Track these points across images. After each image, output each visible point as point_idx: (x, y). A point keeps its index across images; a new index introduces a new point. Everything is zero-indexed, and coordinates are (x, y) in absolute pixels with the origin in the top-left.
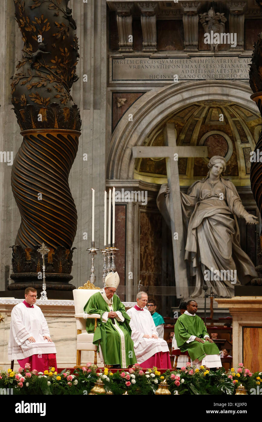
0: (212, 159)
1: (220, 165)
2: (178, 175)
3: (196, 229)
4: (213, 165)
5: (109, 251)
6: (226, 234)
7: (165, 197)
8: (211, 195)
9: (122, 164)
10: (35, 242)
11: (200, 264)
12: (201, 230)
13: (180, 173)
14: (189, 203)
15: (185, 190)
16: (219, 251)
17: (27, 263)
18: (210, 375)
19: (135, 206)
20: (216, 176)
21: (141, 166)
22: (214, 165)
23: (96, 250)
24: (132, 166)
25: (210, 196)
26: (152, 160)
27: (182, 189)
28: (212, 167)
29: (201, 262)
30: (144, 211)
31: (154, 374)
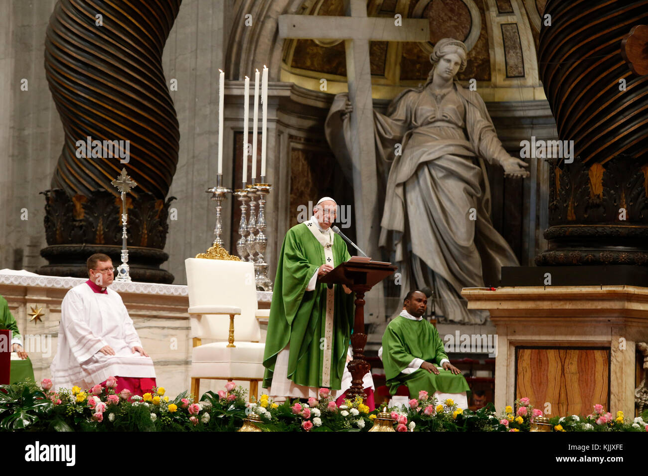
0: (438, 44)
1: (454, 57)
2: (369, 76)
3: (404, 185)
4: (440, 58)
6: (464, 196)
7: (343, 121)
8: (434, 117)
9: (258, 51)
10: (93, 183)
11: (409, 255)
12: (414, 188)
13: (373, 74)
14: (390, 134)
15: (384, 107)
16: (448, 229)
17: (77, 224)
19: (282, 136)
20: (446, 80)
21: (294, 56)
22: (442, 57)
23: (226, 190)
24: (278, 54)
25: (433, 120)
26: (317, 45)
27: (376, 104)
28: (438, 61)
29: (411, 252)
30: (300, 146)
31: (357, 409)
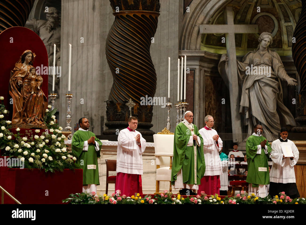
0: (261, 34)
1: (268, 39)
2: (235, 47)
3: (249, 89)
4: (262, 40)
5: (181, 105)
6: (272, 93)
7: (225, 64)
8: (260, 63)
9: (192, 38)
10: (124, 98)
11: (251, 116)
12: (253, 90)
13: (237, 46)
14: (243, 69)
15: (241, 59)
16: (266, 106)
17: (118, 114)
18: (259, 200)
19: (201, 71)
20: (265, 48)
21: (206, 40)
22: (263, 39)
23: (171, 104)
24: (199, 40)
25: (260, 64)
26: (215, 36)
27: (238, 58)
28: (261, 41)
29: (252, 115)
30: (208, 75)
31: (216, 199)
